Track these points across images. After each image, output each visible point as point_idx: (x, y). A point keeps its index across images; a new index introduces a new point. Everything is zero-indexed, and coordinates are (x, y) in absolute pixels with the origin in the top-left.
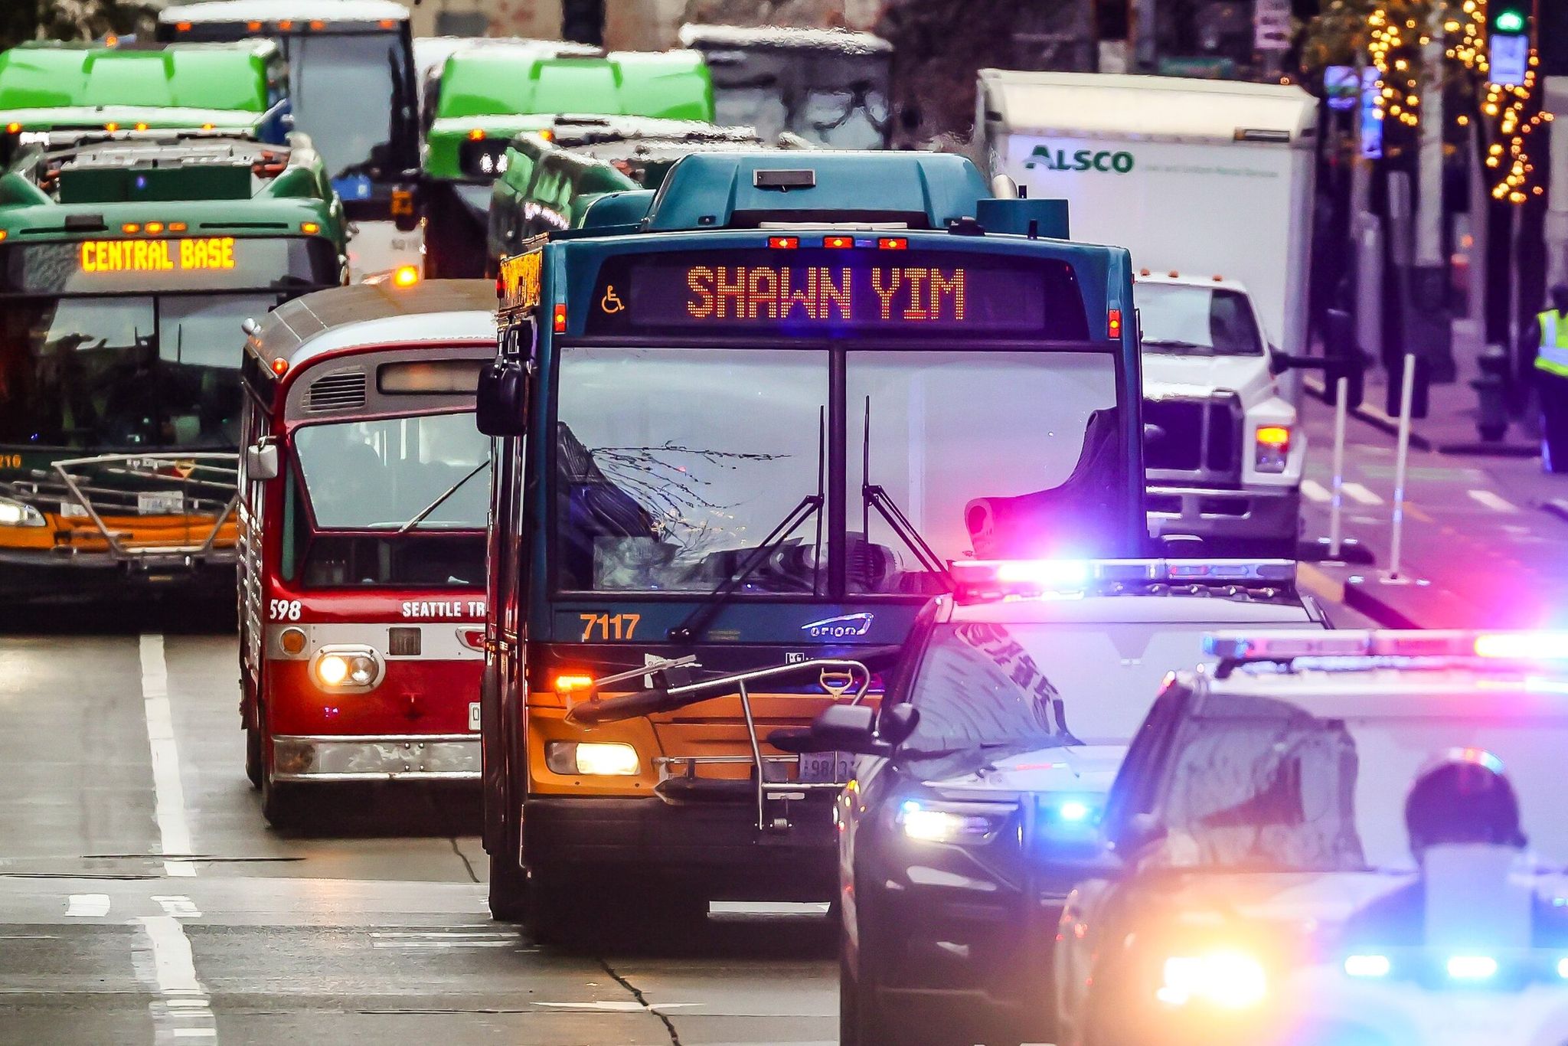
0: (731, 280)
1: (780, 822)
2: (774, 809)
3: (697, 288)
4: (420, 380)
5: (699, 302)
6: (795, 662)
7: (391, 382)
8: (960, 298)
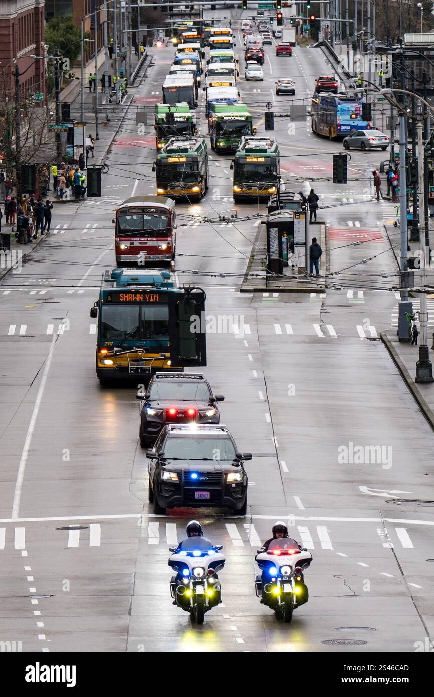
0: (126, 296)
1: (132, 372)
2: (131, 370)
3: (122, 297)
4: (134, 211)
5: (122, 298)
6: (135, 349)
7: (130, 211)
8: (158, 298)
